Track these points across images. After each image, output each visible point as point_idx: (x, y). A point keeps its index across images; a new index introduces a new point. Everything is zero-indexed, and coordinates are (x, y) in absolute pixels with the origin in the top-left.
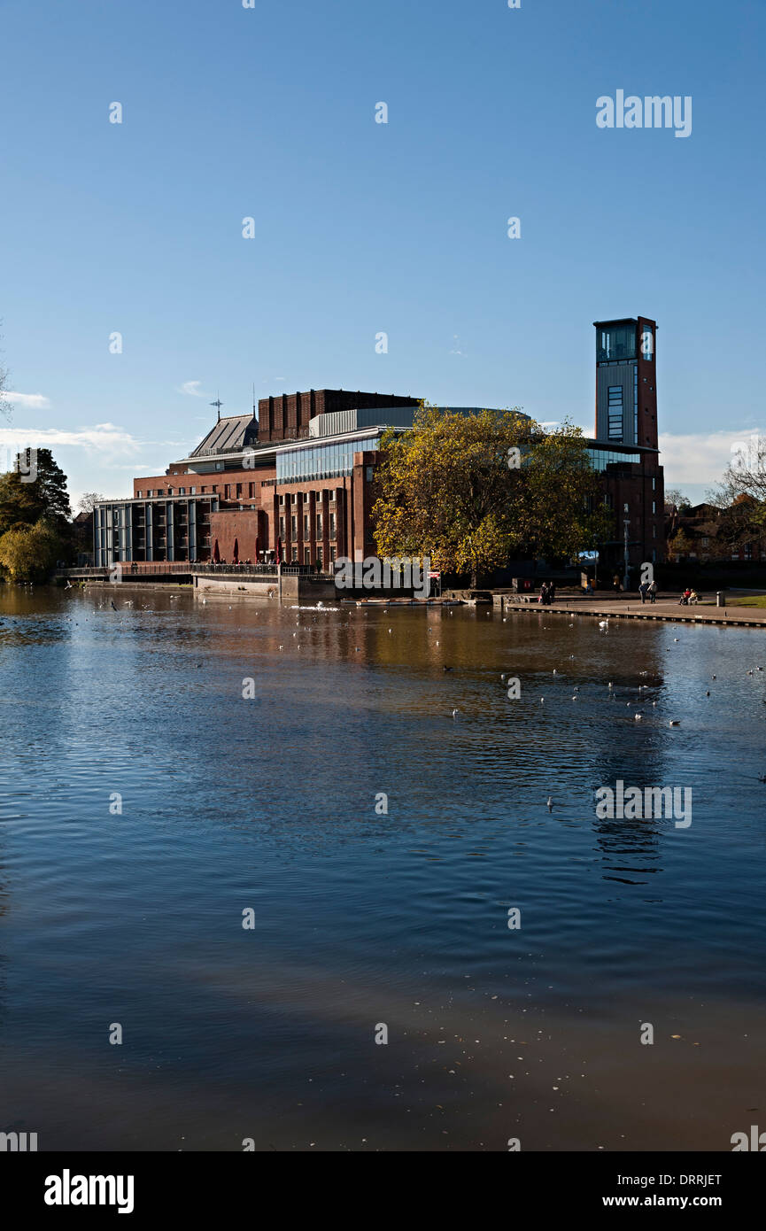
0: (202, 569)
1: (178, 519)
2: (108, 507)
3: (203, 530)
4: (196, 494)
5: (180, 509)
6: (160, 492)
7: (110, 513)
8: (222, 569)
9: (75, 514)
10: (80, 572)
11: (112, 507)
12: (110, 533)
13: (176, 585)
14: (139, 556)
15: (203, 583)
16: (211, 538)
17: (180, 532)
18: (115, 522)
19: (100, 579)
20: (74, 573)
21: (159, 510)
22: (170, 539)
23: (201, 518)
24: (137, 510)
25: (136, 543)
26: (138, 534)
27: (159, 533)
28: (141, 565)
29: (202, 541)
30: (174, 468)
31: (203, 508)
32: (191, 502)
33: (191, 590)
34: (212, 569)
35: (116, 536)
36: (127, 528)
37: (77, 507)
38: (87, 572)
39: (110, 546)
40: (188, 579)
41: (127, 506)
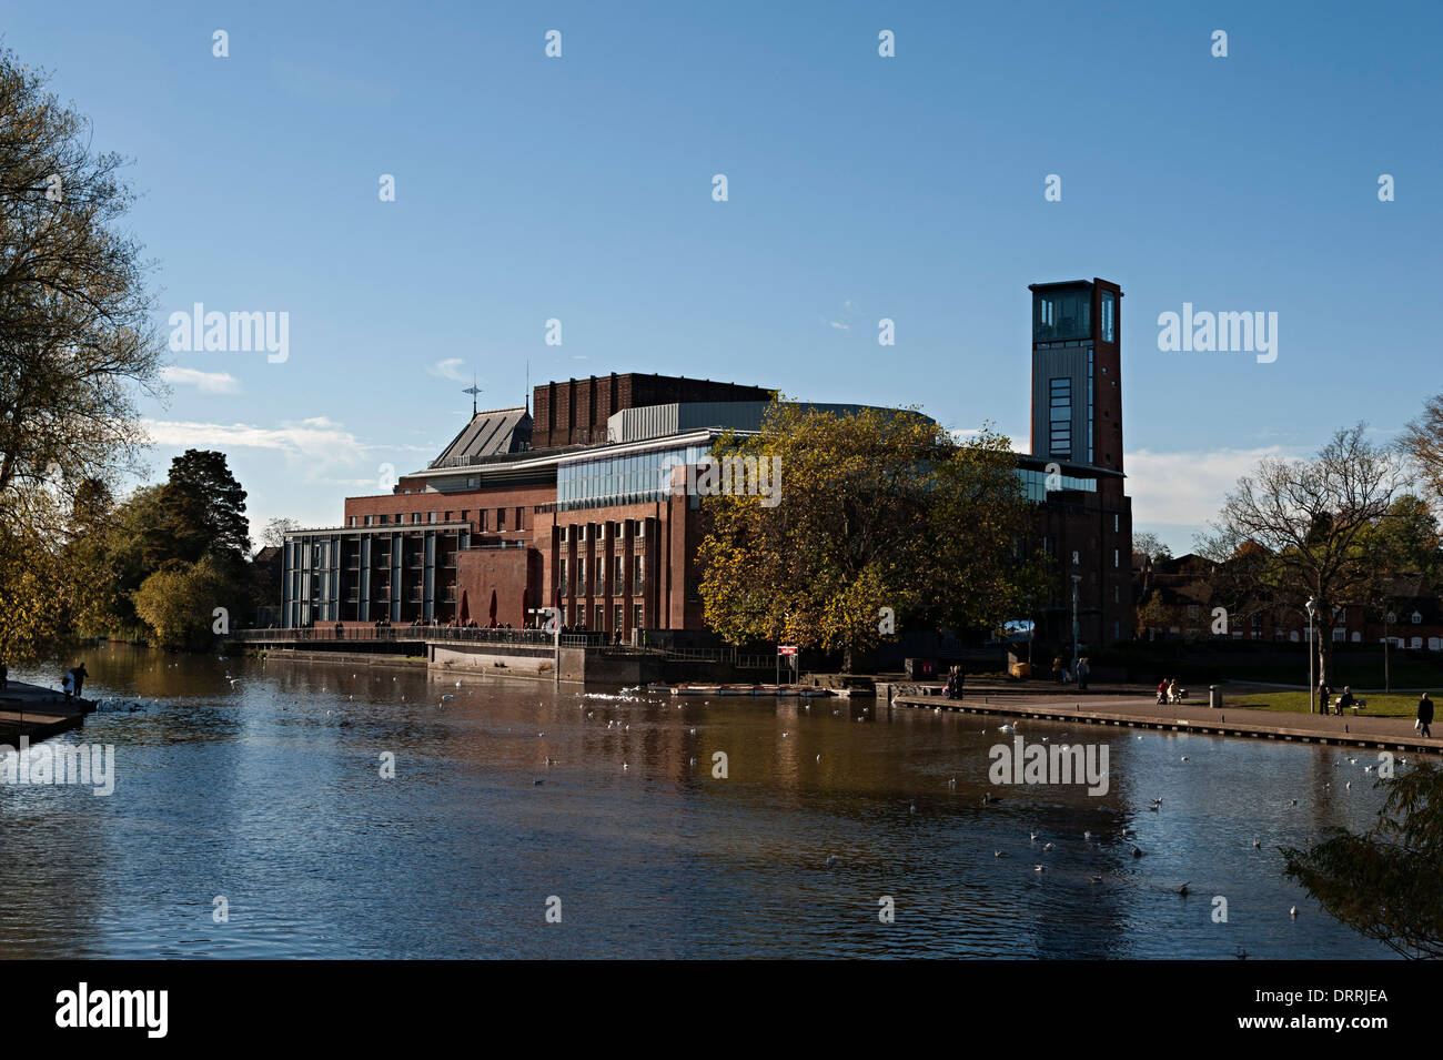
0: (441, 635)
1: (410, 559)
2: (306, 540)
3: (446, 576)
4: (436, 524)
5: (412, 543)
6: (384, 519)
7: (307, 549)
8: (471, 637)
9: (256, 549)
10: (260, 636)
11: (311, 539)
12: (307, 578)
13: (403, 658)
14: (349, 613)
15: (442, 655)
16: (456, 589)
17: (411, 578)
18: (314, 562)
19: (289, 646)
20: (249, 636)
21: (380, 545)
22: (395, 588)
23: (443, 558)
24: (347, 544)
25: (345, 594)
26: (348, 580)
27: (379, 578)
28: (347, 626)
29: (442, 593)
30: (405, 483)
31: (446, 544)
32: (428, 534)
33: (424, 665)
34: (457, 636)
35: (316, 583)
36: (332, 571)
38: (271, 635)
39: (306, 596)
40: (420, 650)
41: (334, 539)
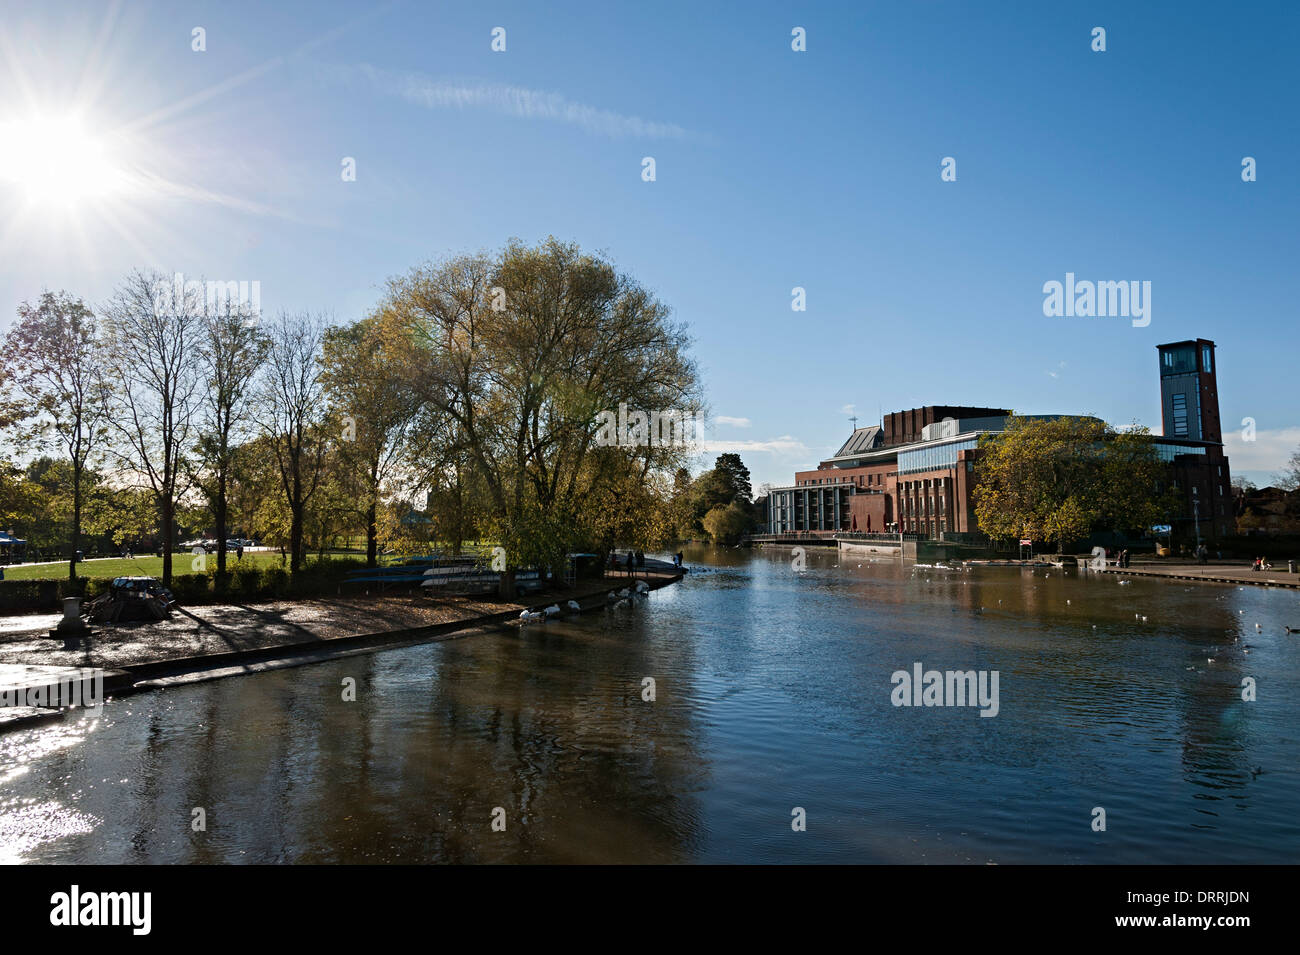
0: (844, 536)
1: (827, 501)
2: (778, 493)
3: (845, 508)
4: (839, 483)
5: (828, 493)
6: (814, 482)
7: (779, 497)
8: (857, 537)
9: (755, 498)
10: (759, 538)
11: (780, 492)
12: (779, 510)
13: (826, 547)
14: (799, 526)
15: (845, 546)
16: (850, 514)
17: (828, 509)
18: (782, 503)
19: (772, 542)
20: (754, 538)
21: (813, 494)
22: (821, 514)
23: (843, 500)
24: (798, 495)
25: (797, 517)
26: (798, 511)
27: (813, 510)
28: (799, 532)
29: (843, 516)
30: (824, 465)
31: (844, 493)
32: (835, 488)
33: (836, 551)
34: (852, 536)
35: (783, 513)
36: (791, 507)
37: (757, 493)
38: (764, 537)
39: (779, 519)
40: (834, 543)
41: (791, 492)
